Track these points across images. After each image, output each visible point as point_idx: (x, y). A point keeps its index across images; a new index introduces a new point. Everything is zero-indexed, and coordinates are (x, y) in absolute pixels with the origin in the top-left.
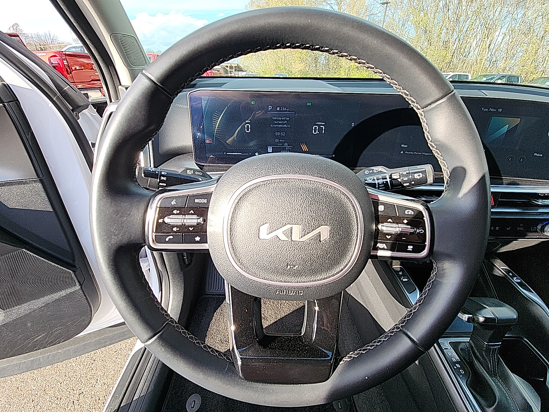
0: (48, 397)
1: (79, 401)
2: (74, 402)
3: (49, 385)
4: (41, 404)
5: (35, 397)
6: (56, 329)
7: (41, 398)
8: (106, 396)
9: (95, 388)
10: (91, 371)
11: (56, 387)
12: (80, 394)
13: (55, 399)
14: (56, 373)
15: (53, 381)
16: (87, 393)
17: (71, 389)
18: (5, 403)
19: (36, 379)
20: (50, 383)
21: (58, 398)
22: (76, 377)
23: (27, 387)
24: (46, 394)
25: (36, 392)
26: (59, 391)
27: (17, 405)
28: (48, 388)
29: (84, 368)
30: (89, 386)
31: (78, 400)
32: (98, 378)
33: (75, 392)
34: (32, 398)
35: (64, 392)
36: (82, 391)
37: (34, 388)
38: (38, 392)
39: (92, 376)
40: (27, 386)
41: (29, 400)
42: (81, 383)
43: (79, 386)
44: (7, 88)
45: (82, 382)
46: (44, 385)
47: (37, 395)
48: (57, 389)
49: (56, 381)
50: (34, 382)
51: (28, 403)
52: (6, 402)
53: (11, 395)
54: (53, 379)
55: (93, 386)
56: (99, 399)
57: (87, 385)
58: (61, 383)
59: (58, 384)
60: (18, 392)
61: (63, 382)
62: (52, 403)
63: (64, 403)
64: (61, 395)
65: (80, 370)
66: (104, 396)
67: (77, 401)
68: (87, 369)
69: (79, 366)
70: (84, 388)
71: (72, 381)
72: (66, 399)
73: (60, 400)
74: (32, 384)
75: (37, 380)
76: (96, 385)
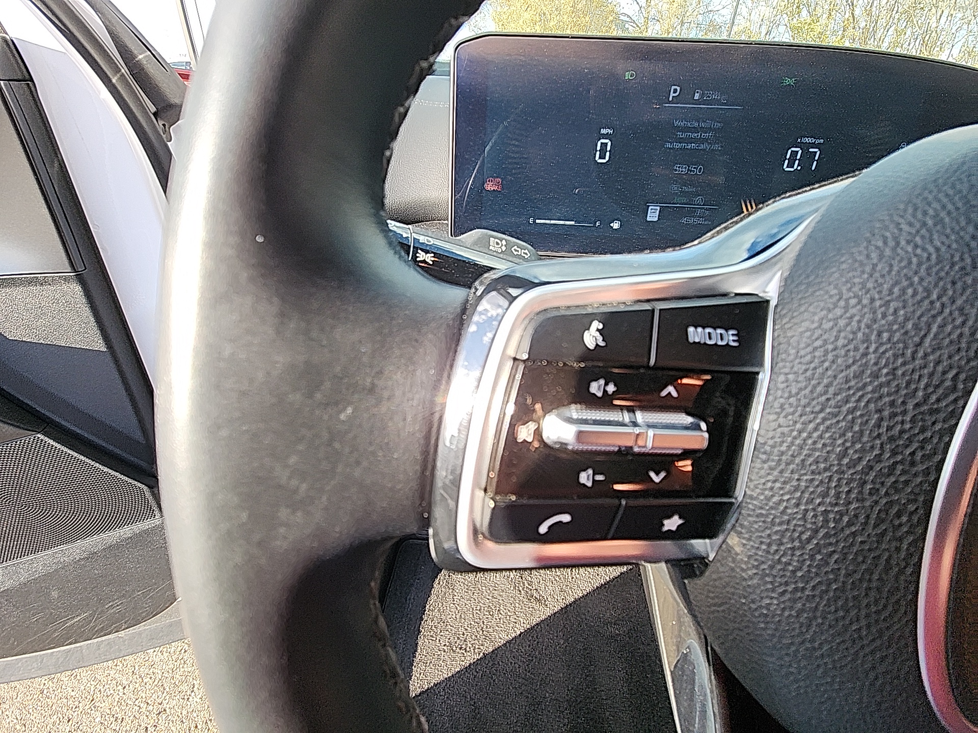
0: (97, 713)
1: (158, 728)
2: (147, 728)
3: (102, 690)
4: (85, 728)
5: (74, 712)
6: (110, 604)
7: (84, 716)
8: (209, 722)
9: (189, 704)
10: (183, 667)
11: (115, 694)
12: (160, 713)
13: (112, 719)
14: (116, 665)
15: (109, 682)
16: (172, 712)
17: (144, 700)
18: (15, 721)
19: (76, 675)
20: (104, 686)
21: (117, 718)
22: (153, 677)
23: (59, 691)
24: (95, 707)
25: (76, 703)
26: (119, 704)
27: (39, 726)
28: (99, 696)
29: (170, 659)
30: (178, 697)
31: (155, 726)
32: (195, 682)
33: (151, 708)
34: (67, 714)
35: (130, 706)
36: (165, 706)
37: (73, 694)
38: (80, 702)
39: (184, 677)
40: (60, 689)
41: (62, 718)
42: (162, 689)
43: (158, 697)
44: (9, 47)
45: (164, 689)
46: (92, 689)
47: (77, 709)
48: (117, 700)
49: (114, 682)
50: (74, 681)
51: (59, 724)
52: (17, 719)
53: (29, 705)
54: (110, 678)
55: (186, 697)
56: (196, 727)
57: (173, 694)
58: (125, 688)
59: (118, 688)
60: (42, 699)
61: (129, 686)
62: (105, 728)
63: (129, 729)
64: (123, 713)
65: (162, 663)
66: (205, 721)
67: (154, 729)
68: (176, 661)
69: (160, 654)
70: (167, 701)
71: (146, 684)
72: (132, 722)
73: (122, 722)
74: (69, 684)
75: (78, 677)
76: (190, 697)
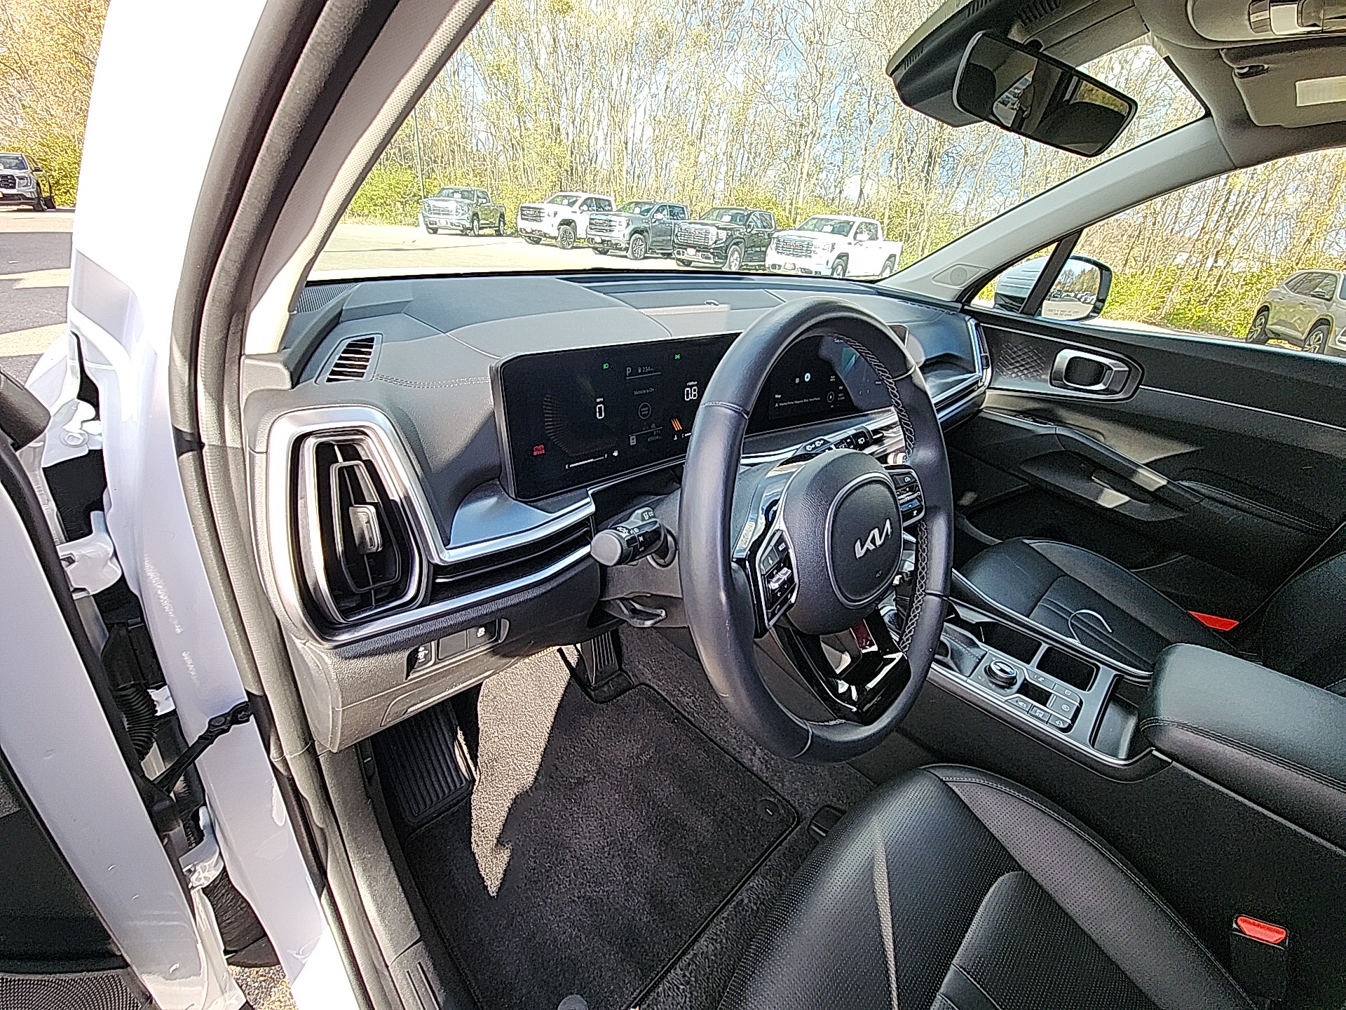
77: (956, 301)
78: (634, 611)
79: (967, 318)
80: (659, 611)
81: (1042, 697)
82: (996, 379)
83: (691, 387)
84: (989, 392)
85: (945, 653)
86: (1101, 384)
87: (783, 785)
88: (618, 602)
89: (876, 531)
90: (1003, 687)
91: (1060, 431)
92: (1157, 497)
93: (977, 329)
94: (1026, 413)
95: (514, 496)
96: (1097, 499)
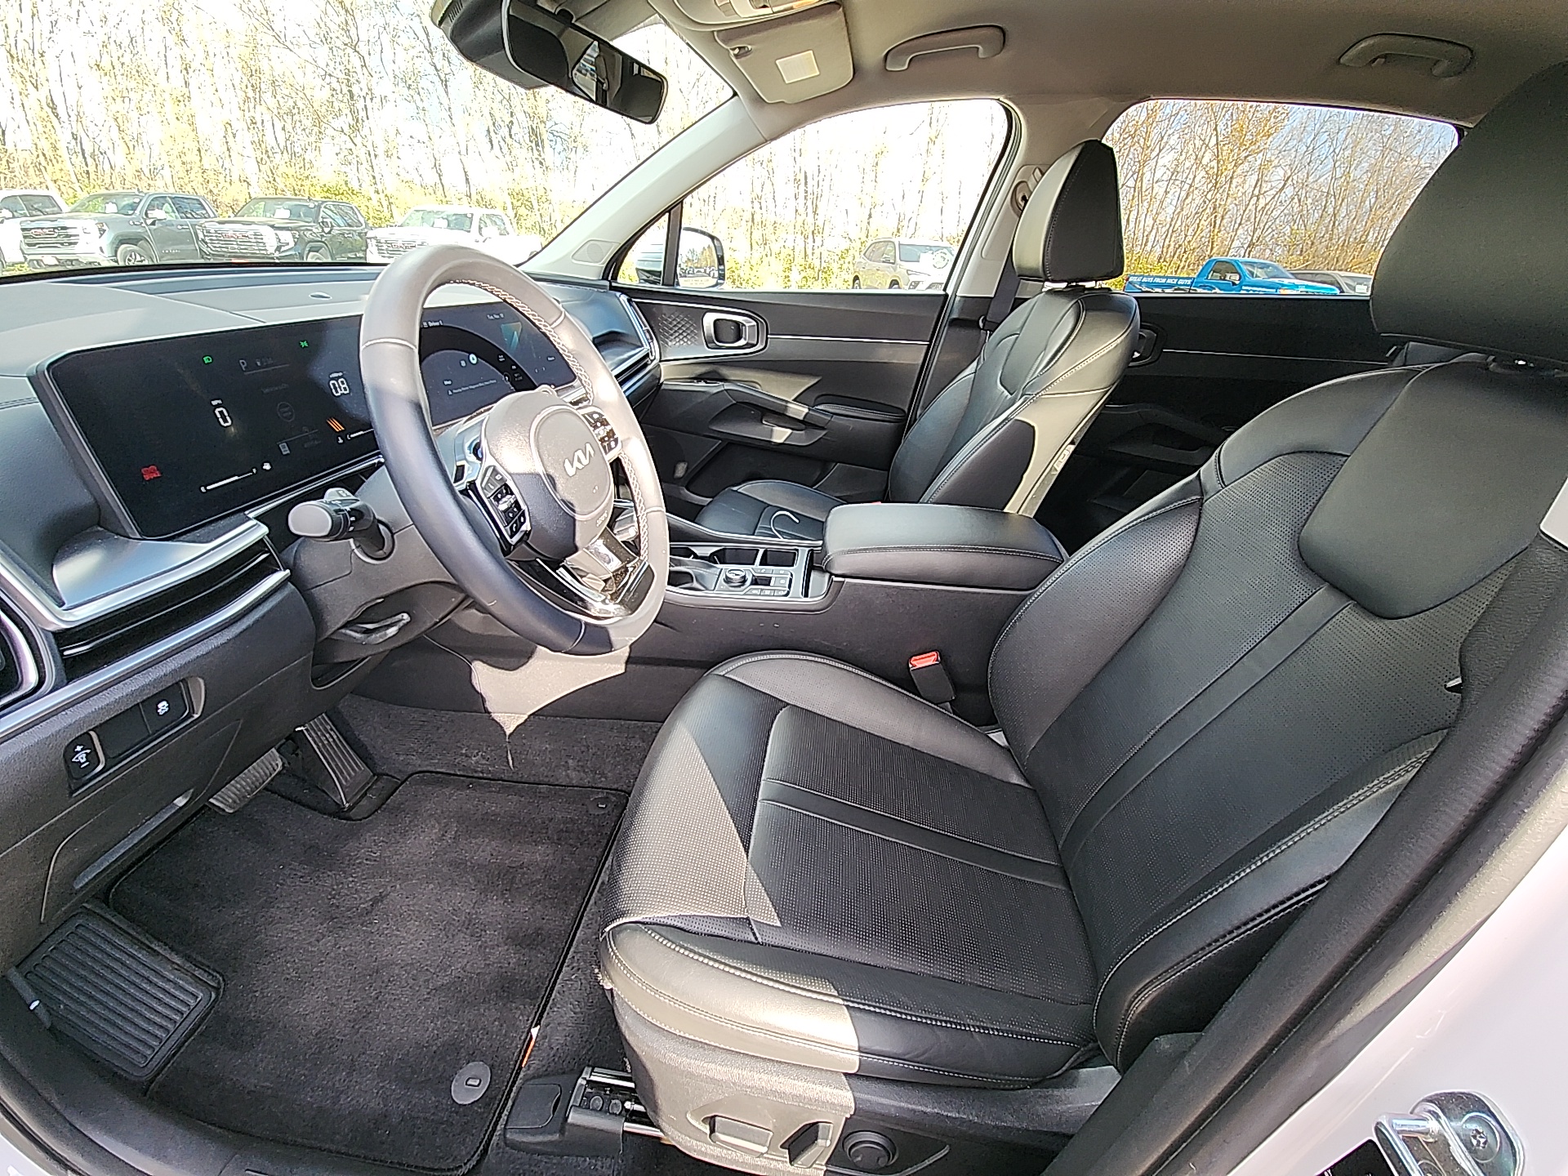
77: (603, 279)
78: (368, 632)
79: (618, 294)
80: (399, 616)
81: (766, 581)
82: (665, 351)
83: (336, 379)
84: (662, 365)
85: (690, 578)
86: (743, 340)
87: (606, 778)
88: (343, 631)
89: (580, 453)
90: (739, 586)
91: (728, 386)
92: (805, 424)
93: (631, 305)
94: (698, 378)
95: (139, 537)
96: (771, 437)
